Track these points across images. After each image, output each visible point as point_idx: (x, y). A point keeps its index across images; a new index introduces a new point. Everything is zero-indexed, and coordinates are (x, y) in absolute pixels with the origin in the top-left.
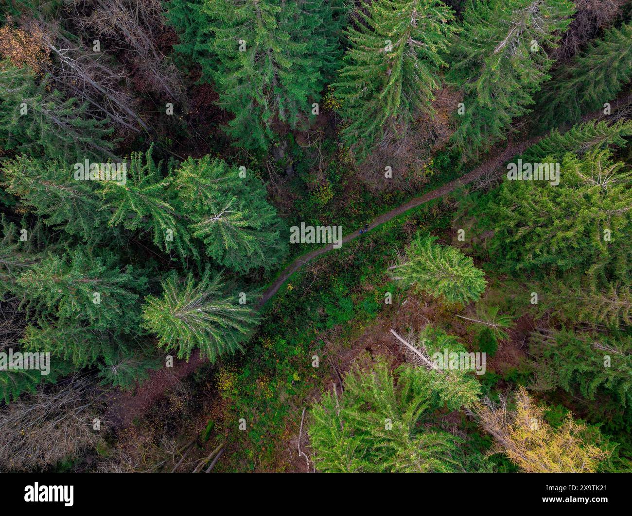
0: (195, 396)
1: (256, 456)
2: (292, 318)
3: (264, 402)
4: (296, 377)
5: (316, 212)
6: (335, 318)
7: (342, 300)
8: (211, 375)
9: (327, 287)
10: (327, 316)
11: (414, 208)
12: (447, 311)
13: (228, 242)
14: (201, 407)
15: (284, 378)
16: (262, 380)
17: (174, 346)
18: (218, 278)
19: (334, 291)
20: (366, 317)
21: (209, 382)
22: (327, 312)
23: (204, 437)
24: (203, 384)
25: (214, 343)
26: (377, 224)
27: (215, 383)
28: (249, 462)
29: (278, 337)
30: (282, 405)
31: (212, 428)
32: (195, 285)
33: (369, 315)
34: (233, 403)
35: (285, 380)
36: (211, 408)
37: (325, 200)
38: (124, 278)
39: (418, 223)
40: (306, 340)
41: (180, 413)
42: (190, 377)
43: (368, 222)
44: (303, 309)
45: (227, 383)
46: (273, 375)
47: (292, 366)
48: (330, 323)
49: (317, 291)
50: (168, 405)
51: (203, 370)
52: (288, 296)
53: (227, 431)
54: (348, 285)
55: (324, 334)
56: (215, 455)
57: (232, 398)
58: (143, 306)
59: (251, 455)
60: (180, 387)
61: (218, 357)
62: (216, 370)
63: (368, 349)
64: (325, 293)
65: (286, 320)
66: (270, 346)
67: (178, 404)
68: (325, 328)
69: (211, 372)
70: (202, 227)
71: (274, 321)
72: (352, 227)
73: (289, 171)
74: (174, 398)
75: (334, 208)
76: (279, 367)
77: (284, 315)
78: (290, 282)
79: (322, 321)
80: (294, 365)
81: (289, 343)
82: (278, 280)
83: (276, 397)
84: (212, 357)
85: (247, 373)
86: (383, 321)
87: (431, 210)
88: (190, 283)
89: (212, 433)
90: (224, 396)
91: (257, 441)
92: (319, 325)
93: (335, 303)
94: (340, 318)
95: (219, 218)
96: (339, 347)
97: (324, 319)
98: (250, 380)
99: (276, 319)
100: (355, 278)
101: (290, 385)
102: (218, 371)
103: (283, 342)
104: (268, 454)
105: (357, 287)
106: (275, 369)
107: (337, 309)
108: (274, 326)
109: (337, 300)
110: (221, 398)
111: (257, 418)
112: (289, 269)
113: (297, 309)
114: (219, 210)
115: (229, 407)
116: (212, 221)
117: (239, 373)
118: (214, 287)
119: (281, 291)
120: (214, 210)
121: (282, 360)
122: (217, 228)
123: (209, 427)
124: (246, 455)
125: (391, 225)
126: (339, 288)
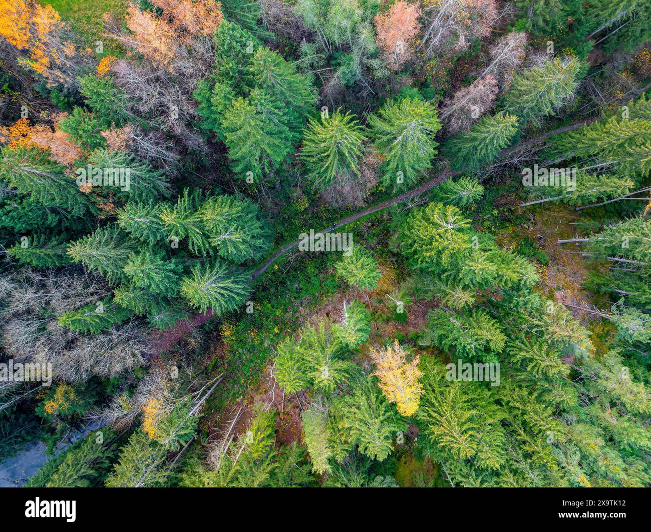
0: (205, 340)
1: (246, 382)
2: (277, 289)
3: (253, 347)
4: (276, 330)
5: (296, 214)
6: (307, 291)
7: (313, 278)
8: (216, 326)
9: (303, 269)
10: (301, 289)
11: (370, 214)
12: (381, 291)
13: (231, 249)
14: (209, 348)
15: (268, 331)
16: (253, 331)
17: (197, 305)
18: (224, 267)
19: (308, 271)
20: (328, 292)
21: (215, 331)
22: (302, 286)
23: (210, 368)
24: (211, 332)
25: (220, 305)
26: (342, 225)
27: (219, 331)
28: (241, 386)
29: (265, 302)
30: (265, 349)
31: (216, 362)
32: (211, 272)
33: (331, 290)
34: (232, 346)
35: (269, 332)
36: (216, 349)
37: (302, 208)
38: (172, 266)
39: (373, 225)
40: (285, 305)
41: (193, 351)
42: (202, 327)
43: (335, 223)
44: (285, 283)
45: (227, 331)
46: (261, 328)
47: (274, 322)
48: (303, 294)
49: (296, 271)
50: (187, 344)
51: (211, 322)
52: (274, 273)
53: (226, 365)
54: (318, 268)
55: (298, 301)
56: (217, 380)
57: (231, 343)
58: (181, 283)
59: (242, 381)
60: (195, 333)
61: (222, 314)
62: (220, 323)
63: (328, 315)
64: (301, 272)
65: (272, 290)
66: (259, 308)
67: (194, 344)
68: (299, 297)
69: (216, 324)
70: (216, 241)
71: (263, 290)
72: (323, 226)
73: (277, 186)
74: (190, 340)
75: (310, 212)
76: (265, 323)
77: (271, 286)
78: (276, 263)
79: (297, 292)
80: (276, 323)
81: (273, 307)
82: (268, 262)
83: (262, 343)
84: (219, 313)
85: (242, 325)
86: (339, 295)
87: (382, 216)
88: (208, 271)
89: (216, 366)
90: (225, 341)
91: (247, 372)
92: (295, 295)
93: (308, 280)
94: (310, 291)
95: (227, 236)
96: (308, 311)
97: (299, 291)
98: (245, 330)
99: (265, 289)
100: (323, 263)
101: (271, 336)
102: (222, 324)
103: (269, 306)
104: (254, 381)
105: (324, 270)
106: (262, 325)
107: (308, 285)
108: (263, 294)
109: (309, 278)
110: (223, 342)
111: (248, 357)
112: (276, 254)
113: (281, 282)
114: (226, 232)
115: (229, 348)
116: (222, 237)
117: (237, 326)
118: (221, 273)
119: (269, 269)
120: (223, 232)
121: (267, 318)
122: (224, 242)
123: (214, 362)
124: (239, 381)
125: (352, 226)
126: (311, 270)
